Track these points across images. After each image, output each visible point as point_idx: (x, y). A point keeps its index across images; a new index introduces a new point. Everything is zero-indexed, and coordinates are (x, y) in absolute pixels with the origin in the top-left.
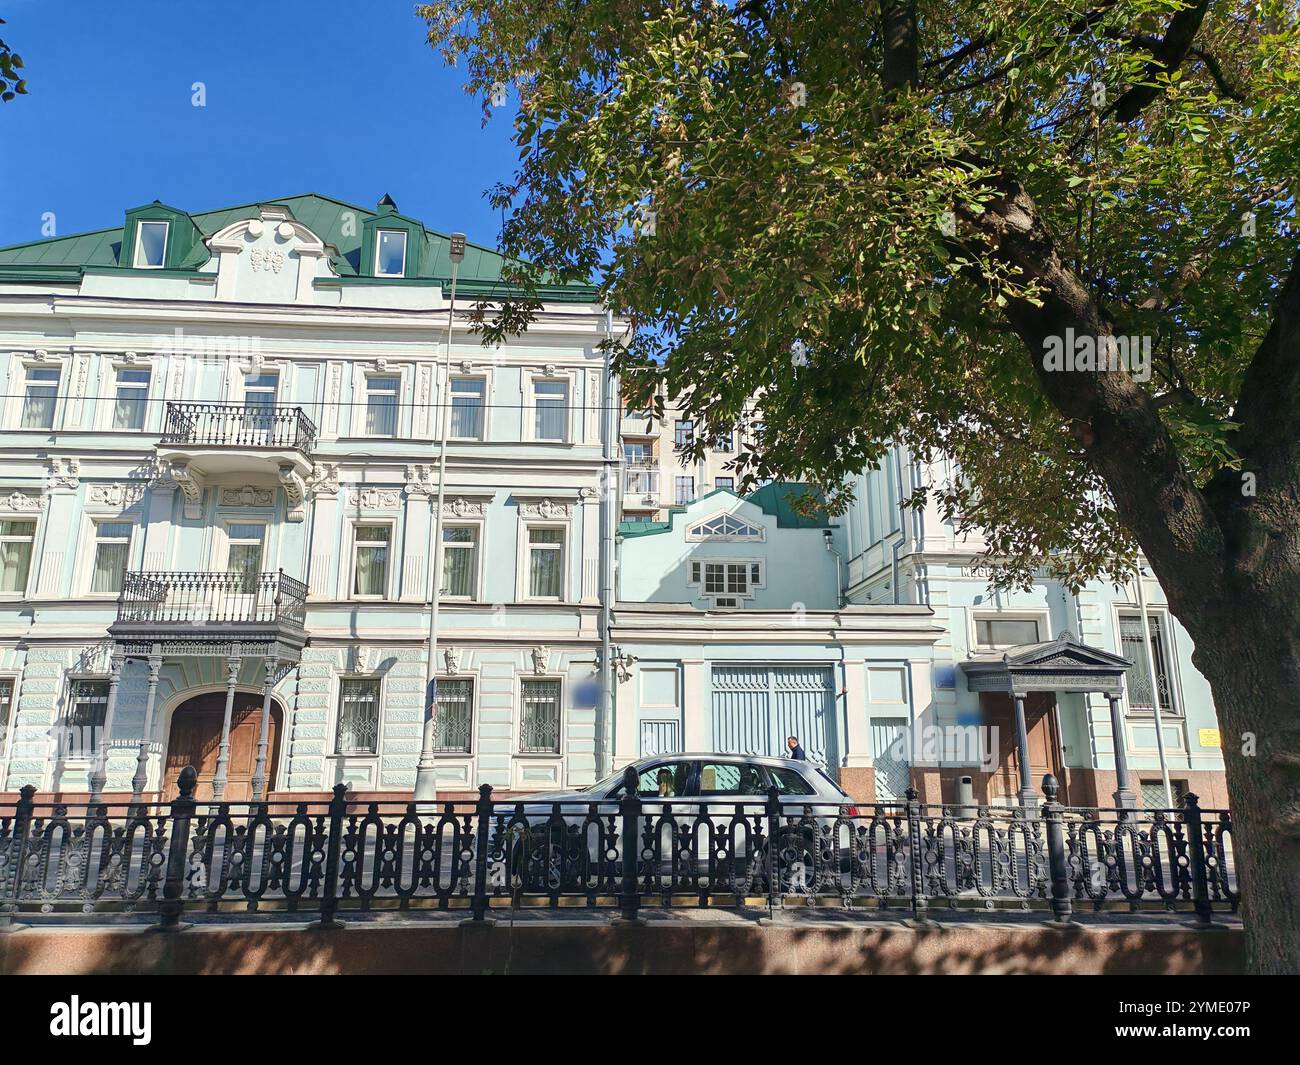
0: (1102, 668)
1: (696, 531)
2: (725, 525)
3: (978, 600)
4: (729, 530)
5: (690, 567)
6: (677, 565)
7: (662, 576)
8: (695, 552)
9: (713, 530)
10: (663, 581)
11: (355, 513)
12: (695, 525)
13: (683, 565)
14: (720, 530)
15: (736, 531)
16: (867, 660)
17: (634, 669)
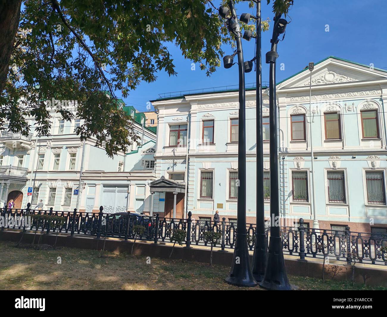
0: (171, 186)
1: (144, 152)
2: (151, 150)
3: (168, 168)
4: (152, 151)
5: (141, 161)
6: (138, 161)
7: (135, 164)
8: (143, 158)
9: (148, 152)
10: (135, 165)
11: (38, 152)
12: (144, 150)
13: (140, 161)
14: (150, 152)
15: (153, 152)
16: (136, 184)
17: (86, 186)
